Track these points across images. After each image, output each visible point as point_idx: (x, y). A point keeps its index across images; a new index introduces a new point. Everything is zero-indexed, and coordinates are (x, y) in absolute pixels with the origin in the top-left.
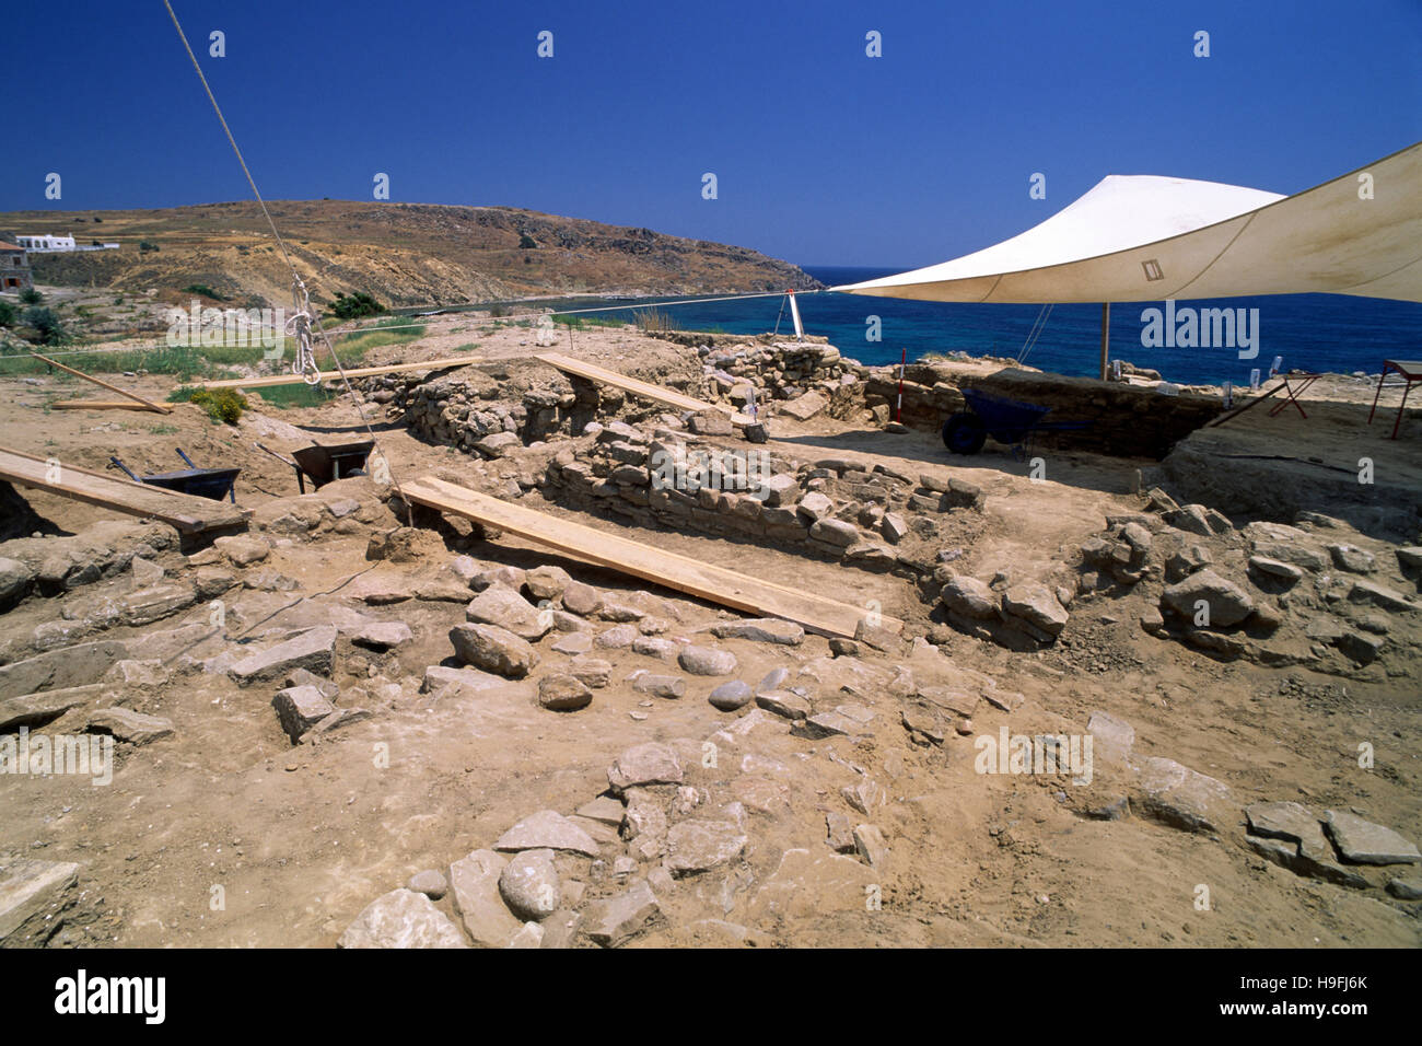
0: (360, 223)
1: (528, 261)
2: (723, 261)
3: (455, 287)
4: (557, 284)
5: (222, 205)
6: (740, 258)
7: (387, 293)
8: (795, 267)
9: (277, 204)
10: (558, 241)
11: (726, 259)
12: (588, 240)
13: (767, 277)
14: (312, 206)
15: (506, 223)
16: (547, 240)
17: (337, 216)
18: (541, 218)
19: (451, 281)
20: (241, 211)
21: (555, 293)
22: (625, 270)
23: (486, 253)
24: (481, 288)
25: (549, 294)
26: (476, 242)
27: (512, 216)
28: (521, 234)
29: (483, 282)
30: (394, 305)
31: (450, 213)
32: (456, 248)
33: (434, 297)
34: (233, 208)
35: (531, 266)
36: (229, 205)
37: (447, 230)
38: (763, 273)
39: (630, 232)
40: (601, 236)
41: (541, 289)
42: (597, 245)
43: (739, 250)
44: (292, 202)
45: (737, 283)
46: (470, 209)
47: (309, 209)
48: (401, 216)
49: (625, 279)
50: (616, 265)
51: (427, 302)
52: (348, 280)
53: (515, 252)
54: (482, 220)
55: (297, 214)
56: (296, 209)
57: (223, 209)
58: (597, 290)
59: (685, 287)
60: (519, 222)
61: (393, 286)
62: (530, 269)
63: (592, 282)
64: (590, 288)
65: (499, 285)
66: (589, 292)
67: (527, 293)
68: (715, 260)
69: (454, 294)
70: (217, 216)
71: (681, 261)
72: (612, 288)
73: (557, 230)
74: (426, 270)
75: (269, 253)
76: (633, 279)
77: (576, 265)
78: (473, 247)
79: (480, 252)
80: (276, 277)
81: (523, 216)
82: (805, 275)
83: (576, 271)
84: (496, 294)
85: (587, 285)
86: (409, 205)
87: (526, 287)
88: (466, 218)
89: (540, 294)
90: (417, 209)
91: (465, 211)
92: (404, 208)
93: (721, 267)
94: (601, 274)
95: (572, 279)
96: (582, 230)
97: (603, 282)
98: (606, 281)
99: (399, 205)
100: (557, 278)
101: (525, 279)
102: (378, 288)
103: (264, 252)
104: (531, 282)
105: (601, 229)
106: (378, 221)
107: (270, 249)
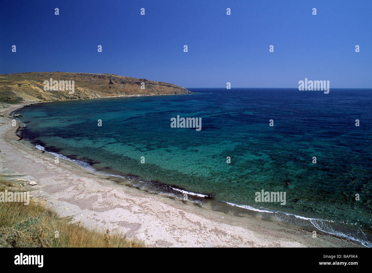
0: (65, 78)
1: (110, 88)
2: (164, 87)
3: (85, 95)
4: (117, 93)
5: (26, 73)
6: (169, 86)
7: (64, 96)
8: (184, 88)
9: (42, 73)
10: (120, 82)
11: (165, 86)
12: (129, 82)
13: (175, 91)
14: (52, 73)
15: (106, 78)
16: (118, 82)
17: (59, 76)
18: (116, 76)
19: (84, 93)
20: (31, 75)
21: (116, 96)
22: (136, 90)
23: (99, 85)
24: (93, 95)
25: (114, 96)
26: (97, 83)
27: (108, 76)
28: (110, 80)
29: (95, 93)
30: (66, 99)
31: (91, 75)
32: (91, 84)
33: (79, 97)
34: (29, 74)
35: (110, 89)
36: (28, 73)
37: (89, 80)
38: (175, 90)
39: (140, 80)
40: (132, 81)
41: (113, 95)
42: (131, 83)
43: (169, 84)
44: (47, 73)
45: (167, 92)
46: (96, 74)
47: (51, 74)
48: (77, 76)
49: (136, 92)
50: (134, 88)
51: (76, 99)
52: (52, 93)
53: (107, 85)
54: (100, 77)
55: (47, 76)
56: (47, 74)
57: (26, 74)
58: (128, 95)
59: (152, 93)
60: (110, 77)
61: (67, 94)
62: (110, 90)
63: (127, 93)
64: (126, 94)
65: (99, 94)
66: (126, 95)
67: (108, 96)
68: (162, 87)
69: (85, 96)
70: (24, 76)
71: (153, 87)
72: (132, 94)
73: (120, 80)
74: (77, 90)
75: (28, 86)
76: (138, 92)
77: (123, 88)
78: (97, 84)
79: (97, 85)
80: (29, 92)
81: (111, 76)
82: (186, 90)
83: (123, 90)
84: (98, 96)
85: (125, 93)
86: (79, 73)
87: (108, 94)
88: (95, 77)
89: (112, 96)
90: (81, 74)
91: (95, 75)
92: (78, 74)
93: (164, 88)
94: (130, 91)
95: (121, 92)
96: (127, 79)
97: (129, 93)
98: (131, 92)
99: (77, 73)
100: (117, 92)
101: (108, 92)
102: (62, 95)
103: (27, 86)
104: (110, 93)
105: (133, 79)
106: (70, 77)
107: (29, 85)
